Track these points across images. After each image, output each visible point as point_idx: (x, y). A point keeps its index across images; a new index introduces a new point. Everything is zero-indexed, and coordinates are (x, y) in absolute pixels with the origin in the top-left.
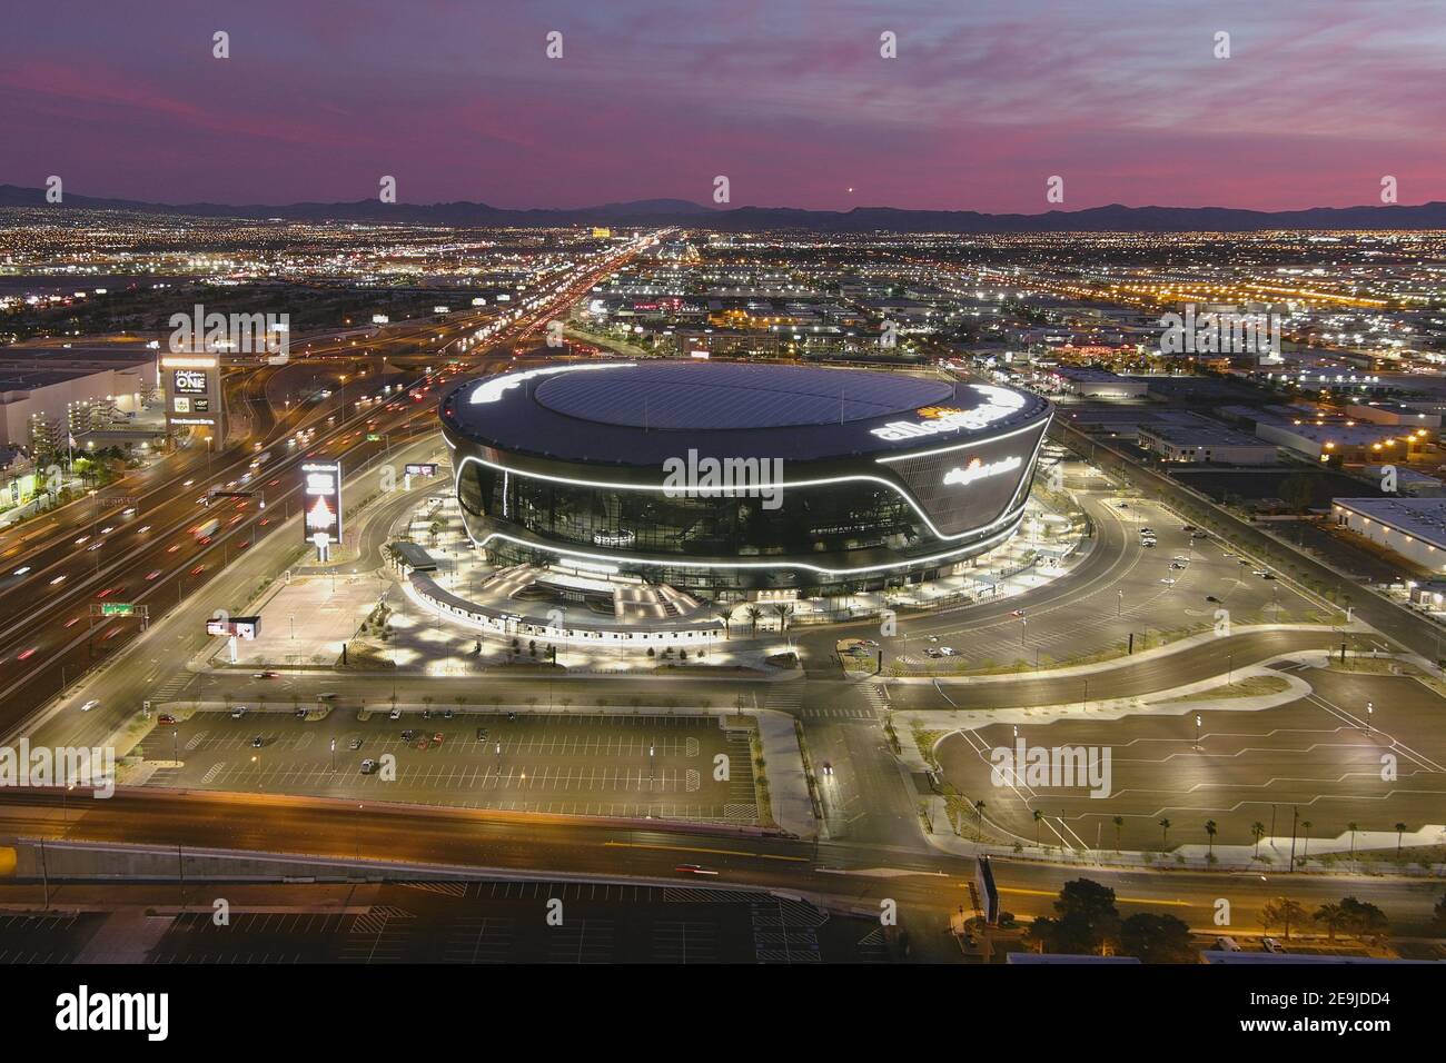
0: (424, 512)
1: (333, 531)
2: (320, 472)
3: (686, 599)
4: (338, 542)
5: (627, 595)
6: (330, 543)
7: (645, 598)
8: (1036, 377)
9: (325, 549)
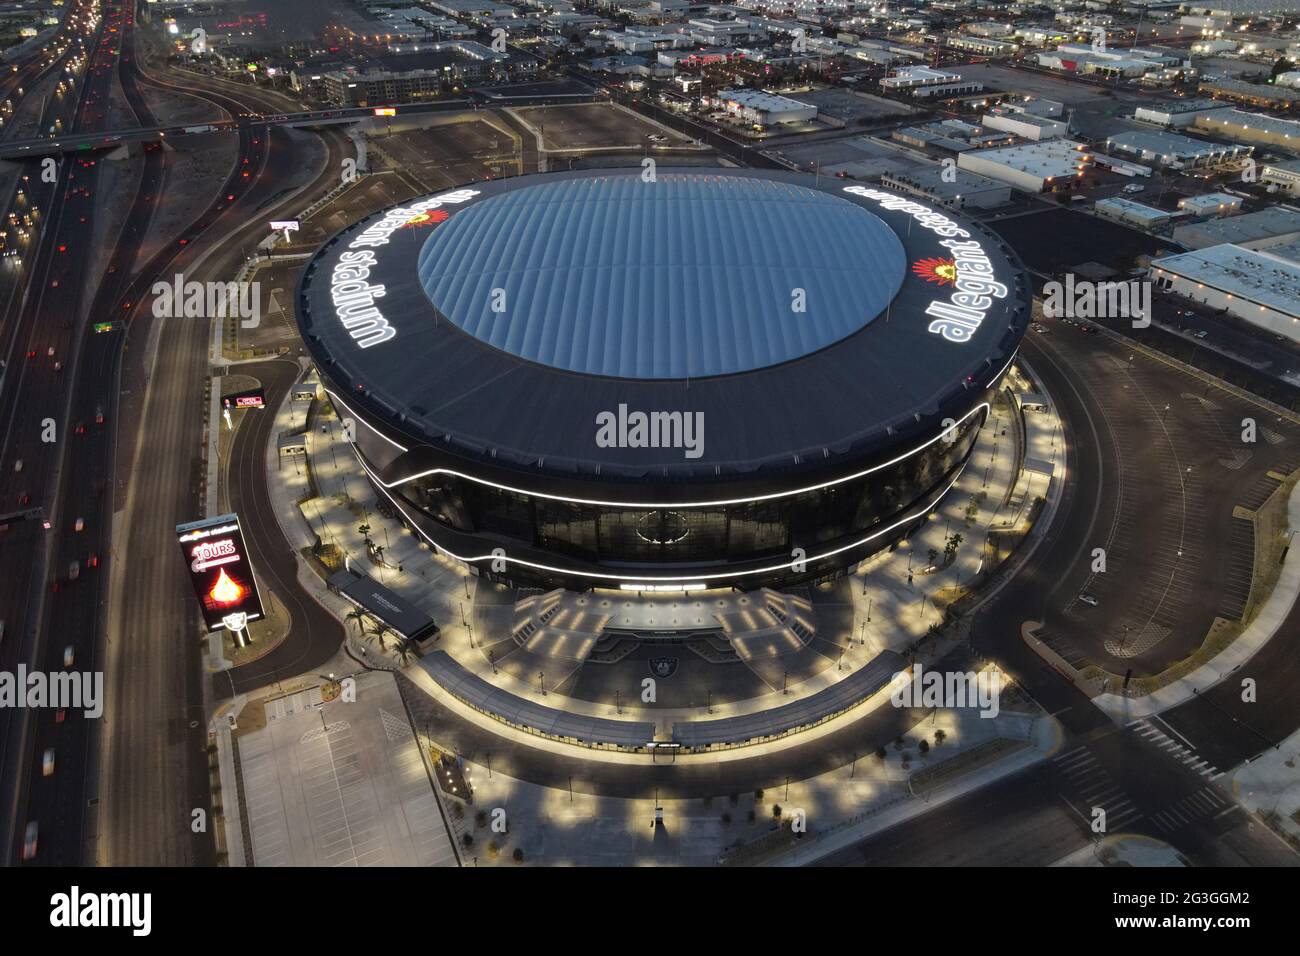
0: (295, 475)
1: (248, 604)
2: (211, 540)
3: (797, 602)
4: (262, 617)
5: (738, 626)
6: (249, 621)
7: (761, 623)
8: (705, 102)
9: (244, 631)
